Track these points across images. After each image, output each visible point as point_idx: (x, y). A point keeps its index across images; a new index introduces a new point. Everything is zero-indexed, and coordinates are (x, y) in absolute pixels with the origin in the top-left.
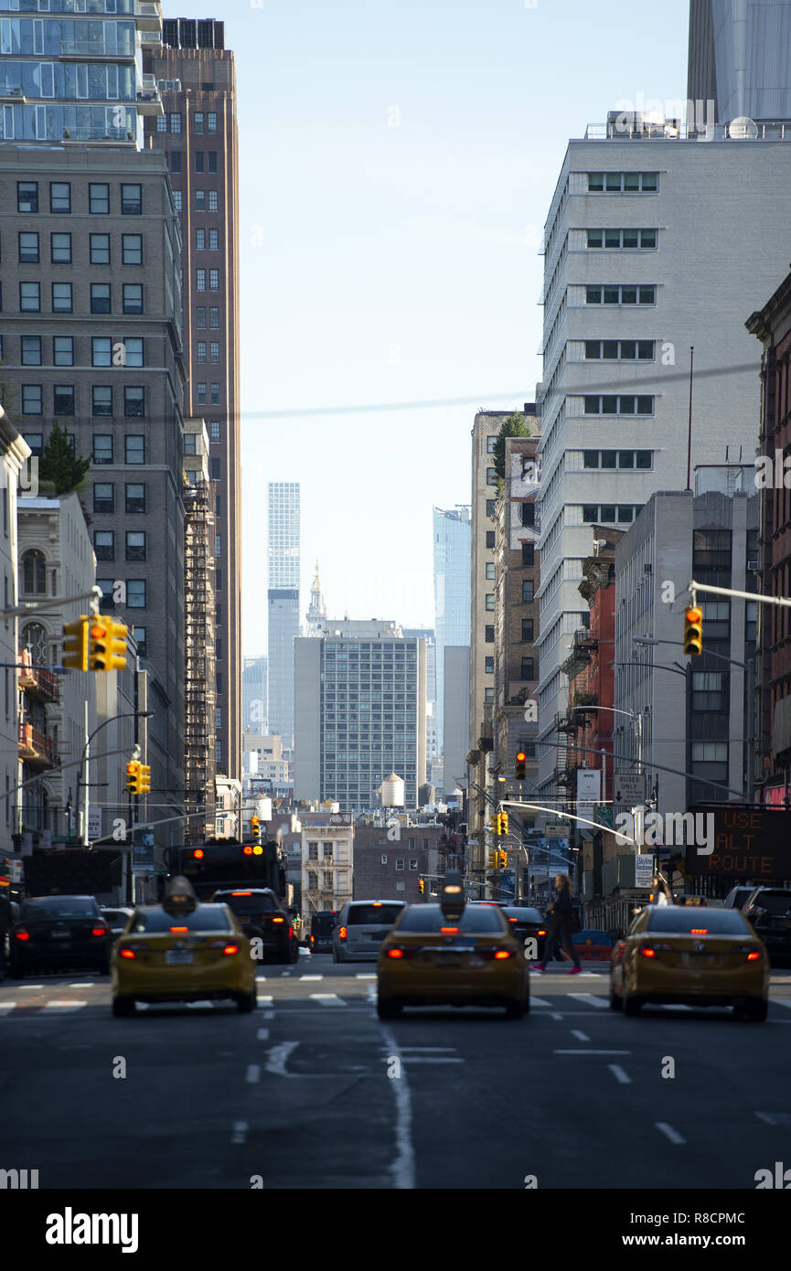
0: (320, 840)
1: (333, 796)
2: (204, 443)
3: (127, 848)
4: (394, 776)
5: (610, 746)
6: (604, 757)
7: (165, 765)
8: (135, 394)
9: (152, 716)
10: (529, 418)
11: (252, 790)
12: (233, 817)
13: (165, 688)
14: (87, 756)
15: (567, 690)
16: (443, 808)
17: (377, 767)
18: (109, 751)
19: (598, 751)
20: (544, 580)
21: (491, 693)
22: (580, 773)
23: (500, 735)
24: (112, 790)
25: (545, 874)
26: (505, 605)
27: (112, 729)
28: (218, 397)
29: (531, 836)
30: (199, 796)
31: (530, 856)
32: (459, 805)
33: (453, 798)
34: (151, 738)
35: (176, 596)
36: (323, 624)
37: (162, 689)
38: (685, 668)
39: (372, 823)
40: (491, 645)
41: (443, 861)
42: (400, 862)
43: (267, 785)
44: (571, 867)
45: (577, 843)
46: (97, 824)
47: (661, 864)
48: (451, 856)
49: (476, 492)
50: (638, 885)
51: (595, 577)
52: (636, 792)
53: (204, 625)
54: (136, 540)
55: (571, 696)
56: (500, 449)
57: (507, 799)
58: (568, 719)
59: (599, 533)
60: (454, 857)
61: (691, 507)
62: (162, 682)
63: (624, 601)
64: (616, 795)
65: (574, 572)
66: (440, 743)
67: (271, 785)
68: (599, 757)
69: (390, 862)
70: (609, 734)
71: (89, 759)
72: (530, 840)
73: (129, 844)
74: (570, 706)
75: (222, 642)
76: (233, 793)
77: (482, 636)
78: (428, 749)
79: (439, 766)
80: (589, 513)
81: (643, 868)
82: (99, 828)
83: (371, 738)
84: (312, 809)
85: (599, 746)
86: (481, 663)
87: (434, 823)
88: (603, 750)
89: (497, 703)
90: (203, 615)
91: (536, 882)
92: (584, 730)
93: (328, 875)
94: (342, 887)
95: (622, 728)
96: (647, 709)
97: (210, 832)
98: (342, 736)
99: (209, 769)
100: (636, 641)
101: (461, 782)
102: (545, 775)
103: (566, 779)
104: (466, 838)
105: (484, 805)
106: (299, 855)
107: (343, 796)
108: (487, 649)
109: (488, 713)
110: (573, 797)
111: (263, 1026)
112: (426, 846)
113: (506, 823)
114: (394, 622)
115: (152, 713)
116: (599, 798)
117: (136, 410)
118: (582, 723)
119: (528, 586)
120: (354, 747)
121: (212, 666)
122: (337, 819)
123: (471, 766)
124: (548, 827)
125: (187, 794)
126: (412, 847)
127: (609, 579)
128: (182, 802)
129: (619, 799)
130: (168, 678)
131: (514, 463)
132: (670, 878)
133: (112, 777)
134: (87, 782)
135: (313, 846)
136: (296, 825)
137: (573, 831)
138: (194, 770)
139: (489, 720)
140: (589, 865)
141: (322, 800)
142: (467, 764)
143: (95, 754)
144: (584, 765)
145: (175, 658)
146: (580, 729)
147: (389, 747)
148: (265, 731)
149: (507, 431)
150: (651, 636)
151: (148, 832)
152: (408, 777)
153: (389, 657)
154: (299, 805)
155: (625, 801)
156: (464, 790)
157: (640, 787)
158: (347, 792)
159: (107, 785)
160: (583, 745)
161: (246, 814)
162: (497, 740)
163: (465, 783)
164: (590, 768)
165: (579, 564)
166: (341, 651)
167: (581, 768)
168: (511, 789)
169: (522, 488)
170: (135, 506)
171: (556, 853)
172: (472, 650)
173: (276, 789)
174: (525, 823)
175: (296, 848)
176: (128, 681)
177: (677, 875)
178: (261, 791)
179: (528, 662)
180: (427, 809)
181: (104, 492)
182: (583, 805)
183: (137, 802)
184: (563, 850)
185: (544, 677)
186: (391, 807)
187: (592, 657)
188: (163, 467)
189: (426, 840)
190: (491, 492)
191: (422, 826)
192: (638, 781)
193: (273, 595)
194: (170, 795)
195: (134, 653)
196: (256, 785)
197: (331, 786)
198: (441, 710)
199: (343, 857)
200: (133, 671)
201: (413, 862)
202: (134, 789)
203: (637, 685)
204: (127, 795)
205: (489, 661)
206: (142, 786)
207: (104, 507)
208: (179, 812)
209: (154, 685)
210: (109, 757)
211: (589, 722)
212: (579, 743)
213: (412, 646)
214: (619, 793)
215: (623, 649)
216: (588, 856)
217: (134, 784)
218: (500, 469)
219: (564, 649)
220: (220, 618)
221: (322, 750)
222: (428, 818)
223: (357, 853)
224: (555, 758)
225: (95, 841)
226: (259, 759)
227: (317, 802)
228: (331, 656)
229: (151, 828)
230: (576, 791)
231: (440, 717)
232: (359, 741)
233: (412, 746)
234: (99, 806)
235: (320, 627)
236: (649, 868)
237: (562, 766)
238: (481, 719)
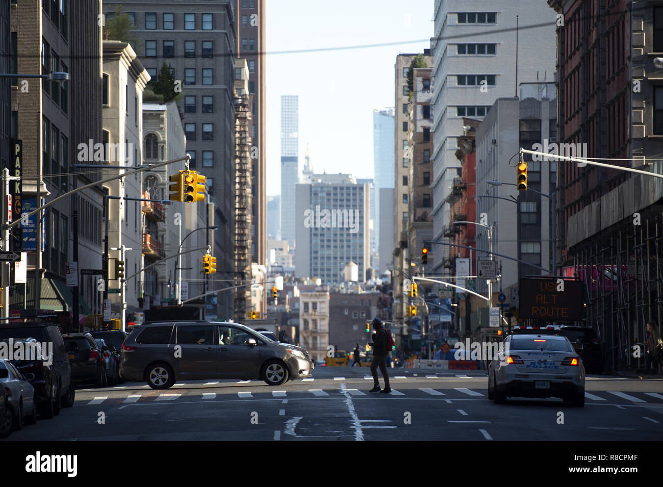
0: (310, 301)
1: (317, 275)
2: (246, 73)
3: (203, 306)
4: (352, 264)
5: (474, 244)
6: (471, 250)
7: (223, 257)
8: (208, 45)
9: (217, 229)
10: (426, 57)
11: (272, 272)
12: (261, 288)
13: (224, 213)
14: (181, 252)
15: (449, 213)
16: (379, 282)
17: (342, 258)
18: (192, 249)
19: (467, 247)
20: (436, 149)
21: (406, 215)
22: (458, 261)
23: (412, 239)
24: (194, 272)
25: (437, 319)
26: (414, 164)
27: (194, 236)
28: (253, 47)
29: (430, 297)
30: (242, 275)
31: (429, 309)
32: (389, 280)
33: (385, 276)
34: (216, 242)
35: (230, 160)
36: (312, 176)
37: (222, 213)
38: (516, 198)
39: (339, 291)
40: (406, 187)
41: (380, 312)
42: (355, 313)
43: (280, 269)
44: (453, 316)
45: (456, 302)
46: (186, 292)
47: (504, 313)
48: (385, 309)
49: (397, 100)
50: (491, 325)
51: (464, 147)
52: (490, 271)
53: (245, 177)
54: (208, 128)
55: (451, 216)
56: (410, 75)
57: (416, 276)
58: (450, 229)
59: (466, 122)
60: (386, 311)
61: (518, 107)
62: (222, 210)
63: (481, 161)
64: (479, 272)
65: (453, 145)
66: (378, 244)
67: (283, 269)
68: (467, 251)
69: (350, 313)
70: (473, 238)
71: (181, 254)
72: (428, 300)
73: (203, 303)
74: (451, 222)
75: (256, 187)
76: (261, 274)
77: (401, 181)
78: (371, 248)
79: (377, 257)
80: (461, 110)
81: (494, 315)
82: (187, 294)
83: (338, 242)
84: (306, 283)
85: (468, 244)
86: (400, 197)
87: (374, 291)
88: (470, 247)
89: (410, 220)
90: (245, 171)
91: (432, 325)
92: (459, 235)
93: (315, 321)
94: (323, 328)
95: (481, 234)
96: (494, 223)
97: (248, 297)
98: (322, 241)
99: (248, 259)
100: (489, 183)
101: (389, 266)
102: (437, 262)
103: (449, 264)
104: (392, 300)
105: (402, 280)
106: (298, 310)
107: (322, 276)
108: (404, 190)
109: (404, 227)
110: (454, 274)
111: (282, 408)
112: (370, 304)
113: (416, 290)
114: (351, 175)
115: (217, 227)
116: (468, 275)
117: (208, 54)
118: (458, 231)
119: (427, 153)
120: (329, 247)
121: (250, 201)
122: (320, 289)
123: (395, 257)
124: (440, 292)
125: (236, 274)
126: (362, 304)
127: (472, 148)
128: (233, 279)
129: (481, 275)
130: (225, 207)
131: (419, 83)
132: (509, 321)
133: (193, 264)
134: (180, 267)
135: (306, 305)
136: (297, 292)
137: (454, 294)
138: (239, 260)
139: (405, 230)
140: (463, 314)
141: (311, 278)
142: (393, 256)
143: (185, 251)
144: (459, 256)
145: (229, 196)
146: (457, 235)
147: (349, 246)
148: (279, 238)
149: (414, 64)
150: (497, 181)
151: (214, 296)
152: (360, 264)
153: (348, 194)
154: (299, 281)
155: (484, 276)
156: (391, 271)
157: (492, 268)
158: (325, 272)
159: (191, 269)
160: (459, 244)
161: (269, 286)
162: (410, 242)
163: (391, 267)
164: (463, 258)
165: (456, 140)
166: (322, 191)
167: (458, 257)
168: (418, 270)
169: (422, 97)
170: (208, 109)
171: (445, 307)
172: (395, 191)
173: (285, 272)
174: (426, 289)
175: (297, 306)
176: (203, 209)
177: (513, 319)
178: (277, 272)
179: (427, 197)
180: (370, 283)
181: (190, 101)
182: (459, 279)
183: (207, 279)
184: (448, 306)
185: (436, 206)
186: (350, 281)
187: (463, 193)
188: (223, 87)
189: (370, 301)
190: (405, 99)
191: (368, 292)
192: (491, 264)
193: (284, 159)
194: (226, 275)
195: (207, 193)
196: (274, 269)
197: (316, 270)
198: (378, 225)
199: (323, 311)
200: (206, 203)
201: (363, 313)
202: (207, 271)
203: (489, 209)
204: (202, 274)
205: (405, 196)
206: (212, 269)
207: (190, 109)
208: (230, 284)
209: (218, 212)
210: (192, 253)
211: (462, 231)
212: (456, 243)
213: (361, 189)
214: (481, 271)
215: (481, 188)
216: (462, 309)
217: (207, 268)
218: (411, 87)
219: (447, 189)
220: (254, 173)
221: (311, 249)
222: (370, 288)
223: (332, 309)
224: (443, 252)
225: (185, 302)
226: (276, 254)
227: (308, 278)
228: (316, 194)
229: (216, 293)
230: (455, 271)
231: (378, 230)
232: (332, 244)
233: (361, 246)
234: (187, 281)
235: (310, 177)
236: (497, 315)
237: (447, 256)
238: (401, 230)
